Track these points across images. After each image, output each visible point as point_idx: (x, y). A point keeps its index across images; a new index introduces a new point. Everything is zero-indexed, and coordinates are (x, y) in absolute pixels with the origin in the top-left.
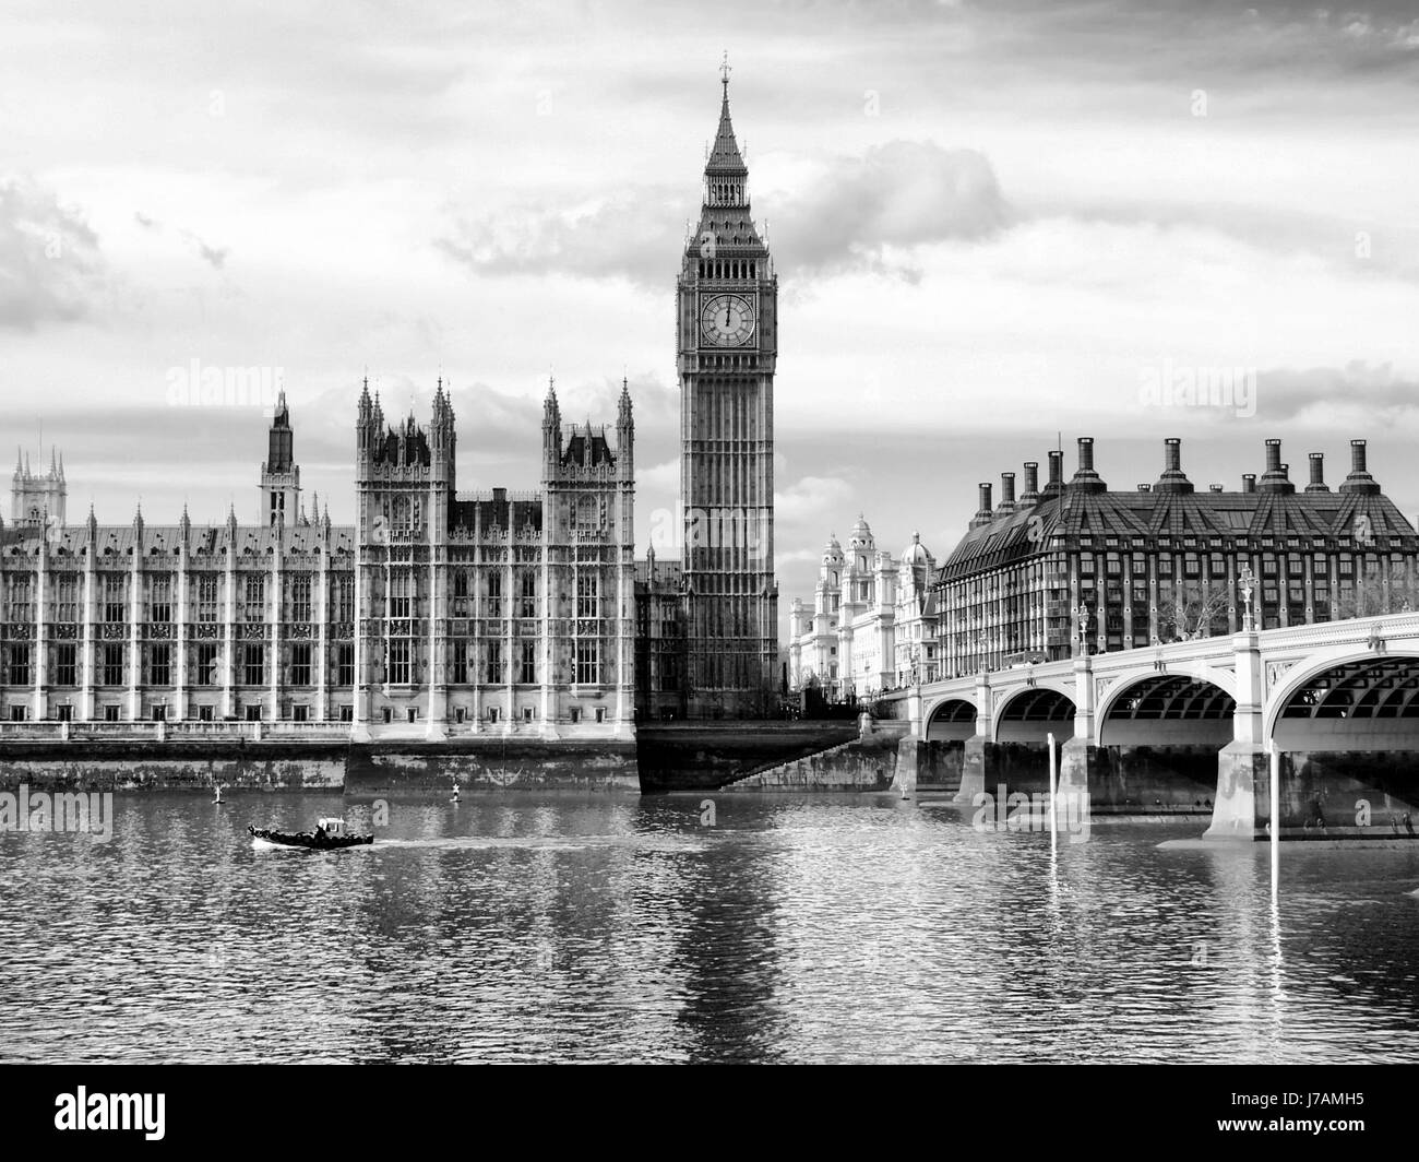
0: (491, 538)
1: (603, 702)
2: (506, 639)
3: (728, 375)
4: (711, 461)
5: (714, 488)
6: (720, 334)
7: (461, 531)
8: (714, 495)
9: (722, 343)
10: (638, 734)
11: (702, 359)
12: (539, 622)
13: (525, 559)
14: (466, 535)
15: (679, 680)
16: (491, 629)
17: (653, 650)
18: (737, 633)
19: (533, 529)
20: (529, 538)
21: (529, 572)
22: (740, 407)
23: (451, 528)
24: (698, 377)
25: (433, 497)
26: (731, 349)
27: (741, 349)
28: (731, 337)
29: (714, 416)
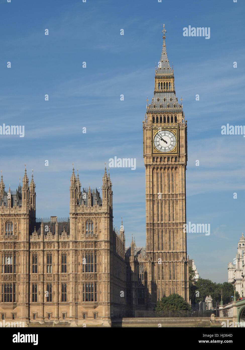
0: (48, 238)
1: (97, 309)
2: (54, 283)
3: (165, 165)
4: (158, 203)
5: (160, 214)
6: (162, 147)
7: (35, 235)
8: (160, 218)
9: (163, 151)
10: (113, 323)
11: (154, 158)
12: (69, 275)
13: (63, 247)
14: (37, 237)
15: (145, 299)
16: (48, 278)
17: (134, 286)
18: (170, 279)
19: (66, 234)
20: (64, 238)
21: (64, 253)
22: (170, 179)
23: (30, 234)
24: (152, 167)
25: (22, 221)
26: (165, 154)
27: (171, 153)
28: (166, 149)
29: (159, 183)
